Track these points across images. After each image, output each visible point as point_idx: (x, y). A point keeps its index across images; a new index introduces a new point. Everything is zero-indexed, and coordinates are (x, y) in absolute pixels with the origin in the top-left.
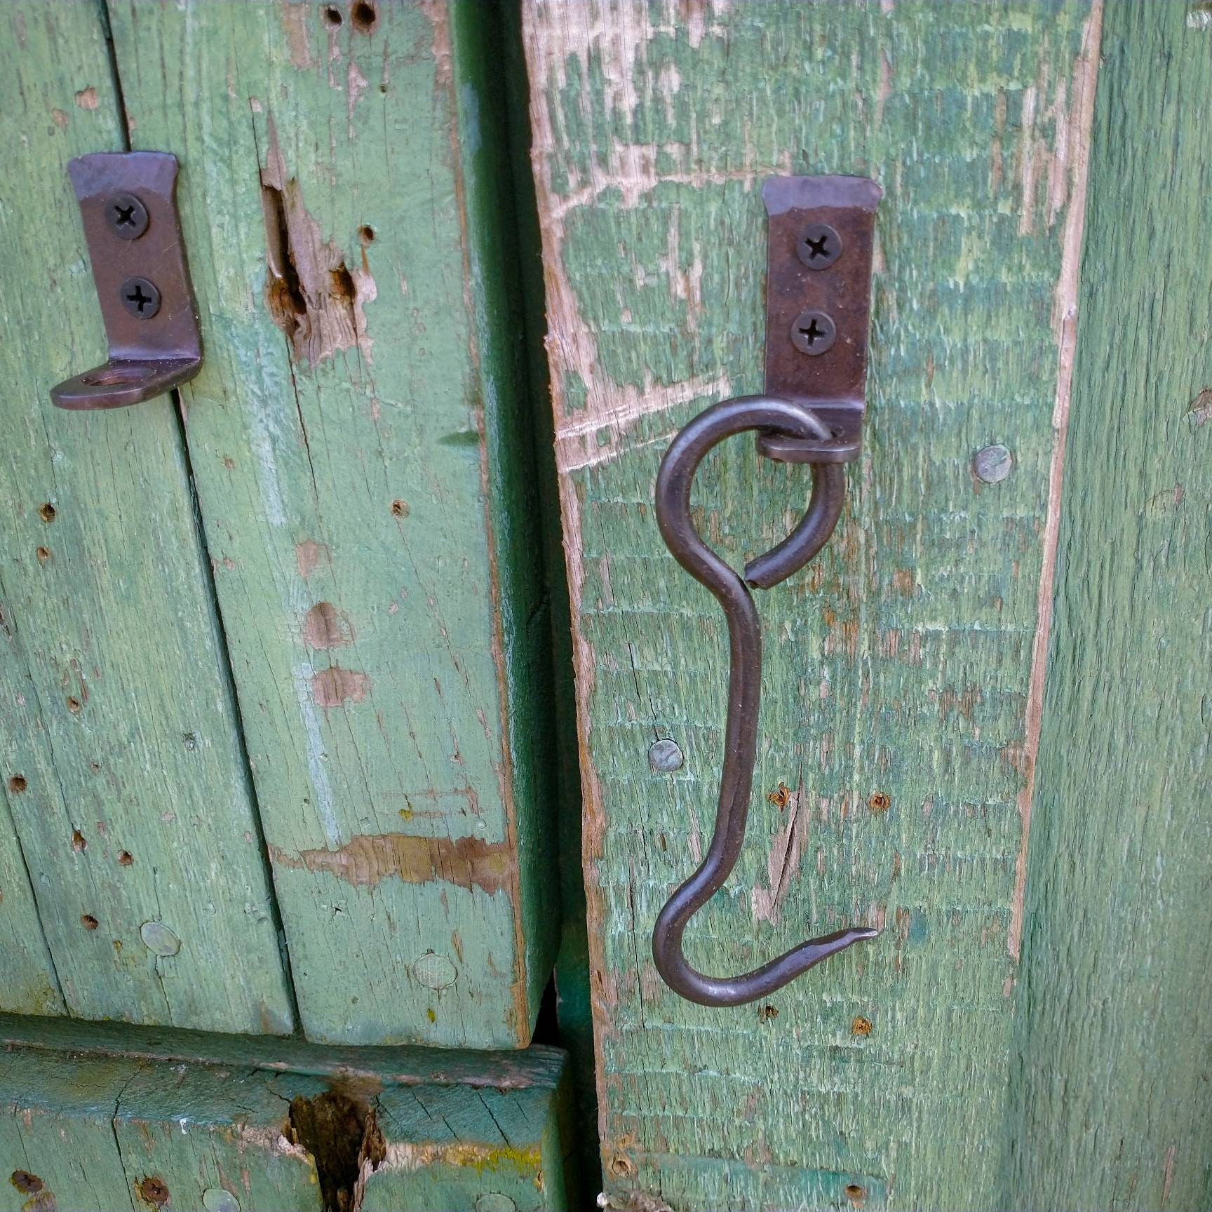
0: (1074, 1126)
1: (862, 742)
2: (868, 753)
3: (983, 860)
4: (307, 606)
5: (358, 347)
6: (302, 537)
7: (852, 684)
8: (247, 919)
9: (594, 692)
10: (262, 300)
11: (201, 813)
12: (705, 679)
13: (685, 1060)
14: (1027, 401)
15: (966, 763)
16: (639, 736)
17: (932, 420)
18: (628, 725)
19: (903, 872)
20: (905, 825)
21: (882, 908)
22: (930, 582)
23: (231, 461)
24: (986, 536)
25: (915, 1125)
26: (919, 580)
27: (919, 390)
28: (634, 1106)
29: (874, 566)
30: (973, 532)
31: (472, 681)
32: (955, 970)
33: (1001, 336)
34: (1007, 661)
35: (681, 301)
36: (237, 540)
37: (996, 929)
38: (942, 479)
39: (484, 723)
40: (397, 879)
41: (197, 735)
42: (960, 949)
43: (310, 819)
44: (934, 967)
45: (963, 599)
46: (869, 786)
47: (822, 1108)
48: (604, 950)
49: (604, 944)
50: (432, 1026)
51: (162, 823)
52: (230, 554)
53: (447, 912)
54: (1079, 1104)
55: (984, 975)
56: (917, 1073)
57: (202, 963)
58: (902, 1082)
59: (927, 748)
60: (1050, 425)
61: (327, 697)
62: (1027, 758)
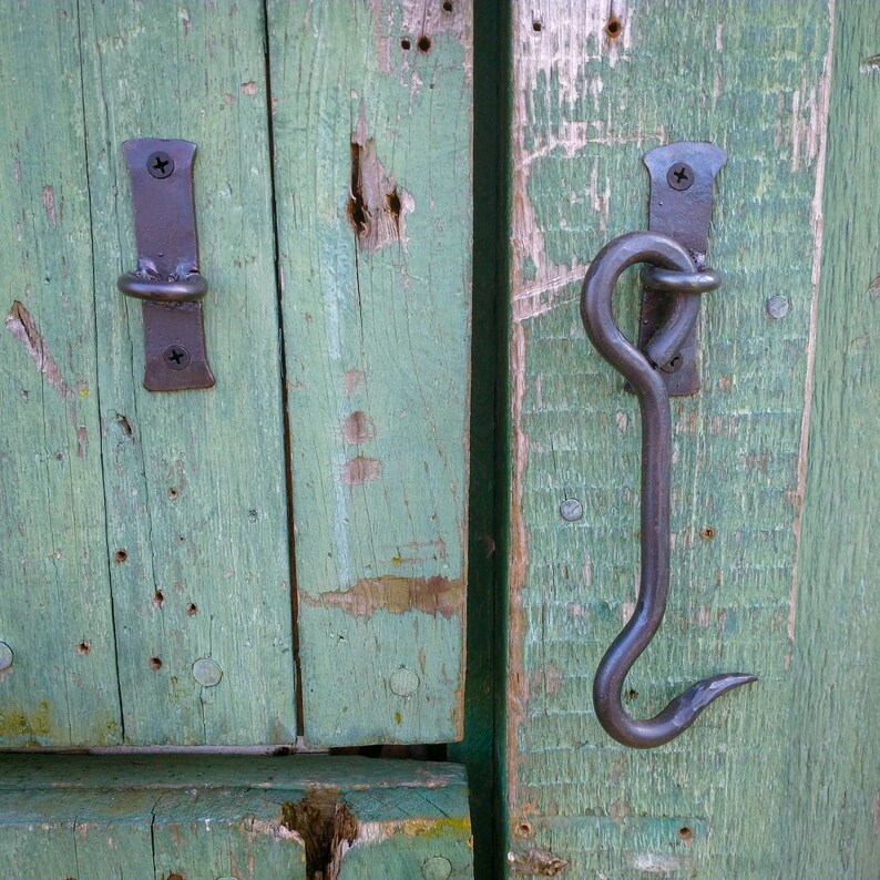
0: (815, 784)
1: (698, 493)
2: (702, 500)
3: (772, 570)
4: (347, 415)
5: (399, 241)
6: (349, 368)
7: (693, 453)
8: (274, 650)
9: (526, 468)
10: (344, 212)
11: (253, 570)
12: (600, 455)
13: (573, 739)
14: (797, 268)
15: (762, 502)
16: (554, 497)
17: (743, 281)
18: (548, 490)
19: (722, 583)
20: (724, 549)
21: (708, 610)
22: (741, 383)
23: (310, 317)
24: (774, 352)
25: (727, 773)
26: (734, 382)
27: (735, 263)
28: (535, 779)
29: (708, 374)
30: (766, 350)
31: (449, 462)
32: (754, 651)
33: (782, 229)
34: (787, 432)
35: (597, 212)
36: (307, 369)
37: (780, 619)
38: (748, 317)
39: (454, 493)
40: (385, 610)
41: (259, 511)
42: (757, 637)
43: (331, 568)
44: (741, 651)
45: (761, 392)
46: (702, 524)
47: (665, 767)
48: (523, 656)
49: (522, 651)
50: (398, 727)
51: (223, 579)
52: (301, 379)
53: (417, 634)
54: (817, 768)
55: (773, 654)
56: (729, 732)
57: (236, 689)
58: (719, 741)
59: (738, 494)
60: (810, 283)
61: (352, 478)
62: (799, 497)
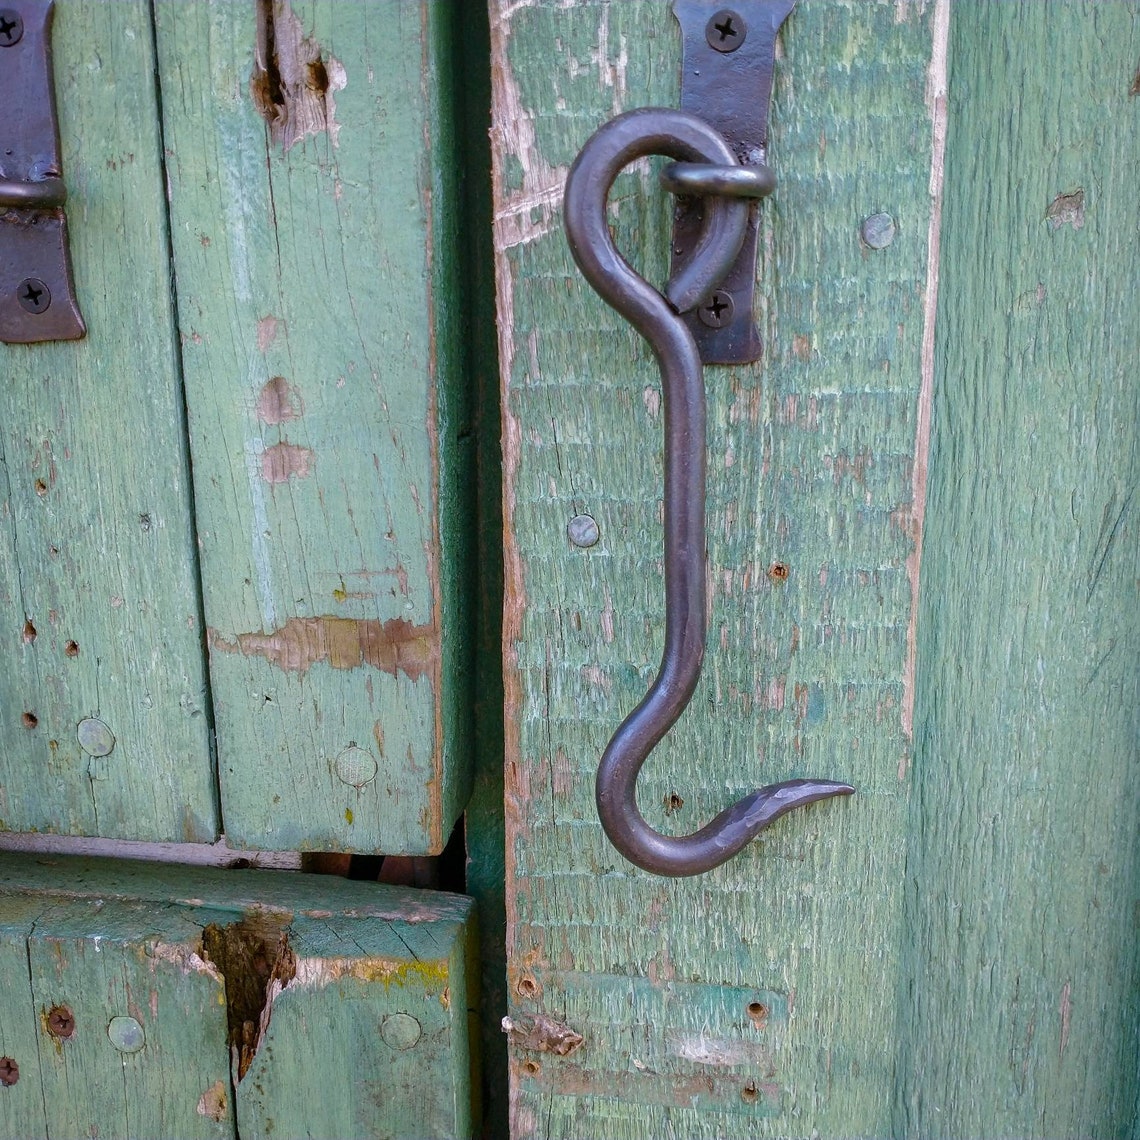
0: (970, 962)
1: (764, 511)
2: (769, 523)
3: (876, 629)
4: (263, 381)
5: (327, 131)
6: (263, 313)
7: (755, 451)
8: (181, 712)
9: (519, 467)
10: (249, 91)
11: (149, 598)
12: (622, 450)
13: (593, 862)
14: (907, 171)
15: (859, 528)
16: (559, 511)
17: (824, 192)
18: (550, 501)
19: (801, 645)
20: (803, 596)
21: (782, 684)
22: (825, 347)
23: (207, 239)
24: (875, 300)
25: (816, 928)
26: (815, 345)
27: (813, 164)
28: (541, 916)
29: (775, 332)
30: (862, 296)
31: (408, 456)
32: (852, 750)
33: (882, 112)
34: (895, 423)
35: (609, 88)
36: (206, 314)
37: (890, 704)
38: (835, 246)
39: (416, 500)
40: (326, 664)
41: (153, 516)
42: (856, 728)
43: (250, 600)
44: (831, 748)
45: (855, 362)
46: (769, 556)
47: (725, 912)
48: (520, 738)
49: (519, 730)
50: (350, 827)
51: (111, 609)
52: (199, 329)
53: (371, 699)
54: (974, 938)
55: (880, 755)
56: (817, 868)
57: (133, 763)
58: (802, 880)
59: (822, 515)
60: (927, 193)
61: (274, 474)
62: (915, 521)
